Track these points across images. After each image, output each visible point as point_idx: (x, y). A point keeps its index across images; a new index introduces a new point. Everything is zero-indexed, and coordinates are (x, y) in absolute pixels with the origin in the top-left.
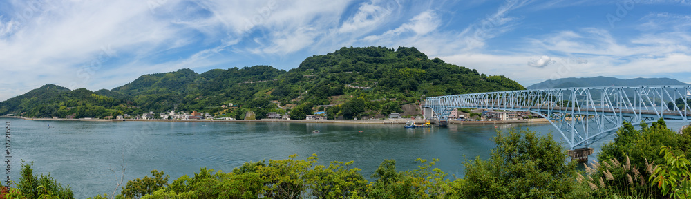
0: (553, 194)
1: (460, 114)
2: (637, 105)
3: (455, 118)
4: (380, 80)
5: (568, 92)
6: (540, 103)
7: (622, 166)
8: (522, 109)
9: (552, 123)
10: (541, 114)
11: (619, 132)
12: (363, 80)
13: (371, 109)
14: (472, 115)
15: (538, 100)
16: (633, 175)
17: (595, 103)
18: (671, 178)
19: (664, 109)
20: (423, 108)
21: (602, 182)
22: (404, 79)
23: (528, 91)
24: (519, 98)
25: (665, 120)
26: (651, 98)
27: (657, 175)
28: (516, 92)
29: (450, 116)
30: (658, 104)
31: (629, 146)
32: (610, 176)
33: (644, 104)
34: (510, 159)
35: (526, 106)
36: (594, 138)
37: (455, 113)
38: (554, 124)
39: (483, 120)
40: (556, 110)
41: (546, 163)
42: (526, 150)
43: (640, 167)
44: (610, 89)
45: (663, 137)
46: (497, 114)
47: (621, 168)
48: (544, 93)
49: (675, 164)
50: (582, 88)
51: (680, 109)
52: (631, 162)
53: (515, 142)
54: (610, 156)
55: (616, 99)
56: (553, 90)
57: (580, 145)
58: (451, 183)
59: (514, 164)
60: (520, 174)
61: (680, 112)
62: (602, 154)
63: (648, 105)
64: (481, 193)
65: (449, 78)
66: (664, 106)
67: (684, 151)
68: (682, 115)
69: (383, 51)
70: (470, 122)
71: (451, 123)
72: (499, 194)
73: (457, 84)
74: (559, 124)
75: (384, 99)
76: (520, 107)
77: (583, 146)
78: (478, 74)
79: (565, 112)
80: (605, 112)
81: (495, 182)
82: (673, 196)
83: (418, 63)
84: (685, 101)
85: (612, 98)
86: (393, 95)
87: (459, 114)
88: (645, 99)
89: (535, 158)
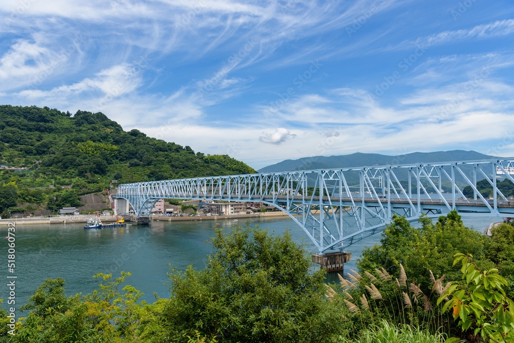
0: (292, 316)
1: (168, 207)
2: (414, 191)
3: (160, 212)
4: (46, 158)
5: (314, 176)
6: (276, 190)
7: (393, 279)
8: (252, 199)
9: (293, 217)
10: (277, 206)
11: (388, 231)
12: (15, 156)
13: (30, 201)
14: (184, 208)
15: (273, 186)
16: (411, 294)
17: (351, 190)
18: (475, 303)
19: (457, 196)
20: (114, 199)
21: (364, 300)
22: (84, 158)
23: (259, 175)
24: (247, 184)
25: (459, 214)
26: (435, 180)
27: (450, 297)
28: (244, 176)
29: (154, 210)
30: (447, 190)
31: (403, 252)
32: (376, 294)
33: (424, 189)
34: (234, 268)
35: (258, 196)
36: (352, 239)
37: (160, 206)
38: (295, 220)
39: (199, 214)
40: (297, 201)
41: (282, 272)
42: (256, 255)
43: (423, 283)
44: (373, 171)
45: (458, 240)
46: (219, 207)
47: (393, 283)
48: (281, 178)
49: (481, 282)
50: (333, 170)
51: (486, 196)
52: (408, 274)
53: (240, 244)
54: (375, 265)
55: (382, 183)
56: (294, 173)
57: (332, 248)
58: (150, 306)
59: (240, 274)
60: (247, 288)
61: (485, 201)
62: (364, 261)
63: (431, 190)
64: (194, 316)
65: (153, 158)
66: (456, 192)
67: (497, 262)
68: (489, 206)
69: (52, 115)
70: (181, 218)
71: (155, 220)
72: (218, 316)
73: (164, 166)
74: (302, 218)
75: (52, 187)
76: (250, 197)
77: (337, 250)
78: (193, 153)
79: (311, 203)
80: (366, 202)
81: (214, 301)
82: (479, 334)
83: (107, 135)
84: (494, 184)
85: (376, 183)
86: (67, 180)
87: (166, 207)
88: (425, 183)
89: (267, 266)
